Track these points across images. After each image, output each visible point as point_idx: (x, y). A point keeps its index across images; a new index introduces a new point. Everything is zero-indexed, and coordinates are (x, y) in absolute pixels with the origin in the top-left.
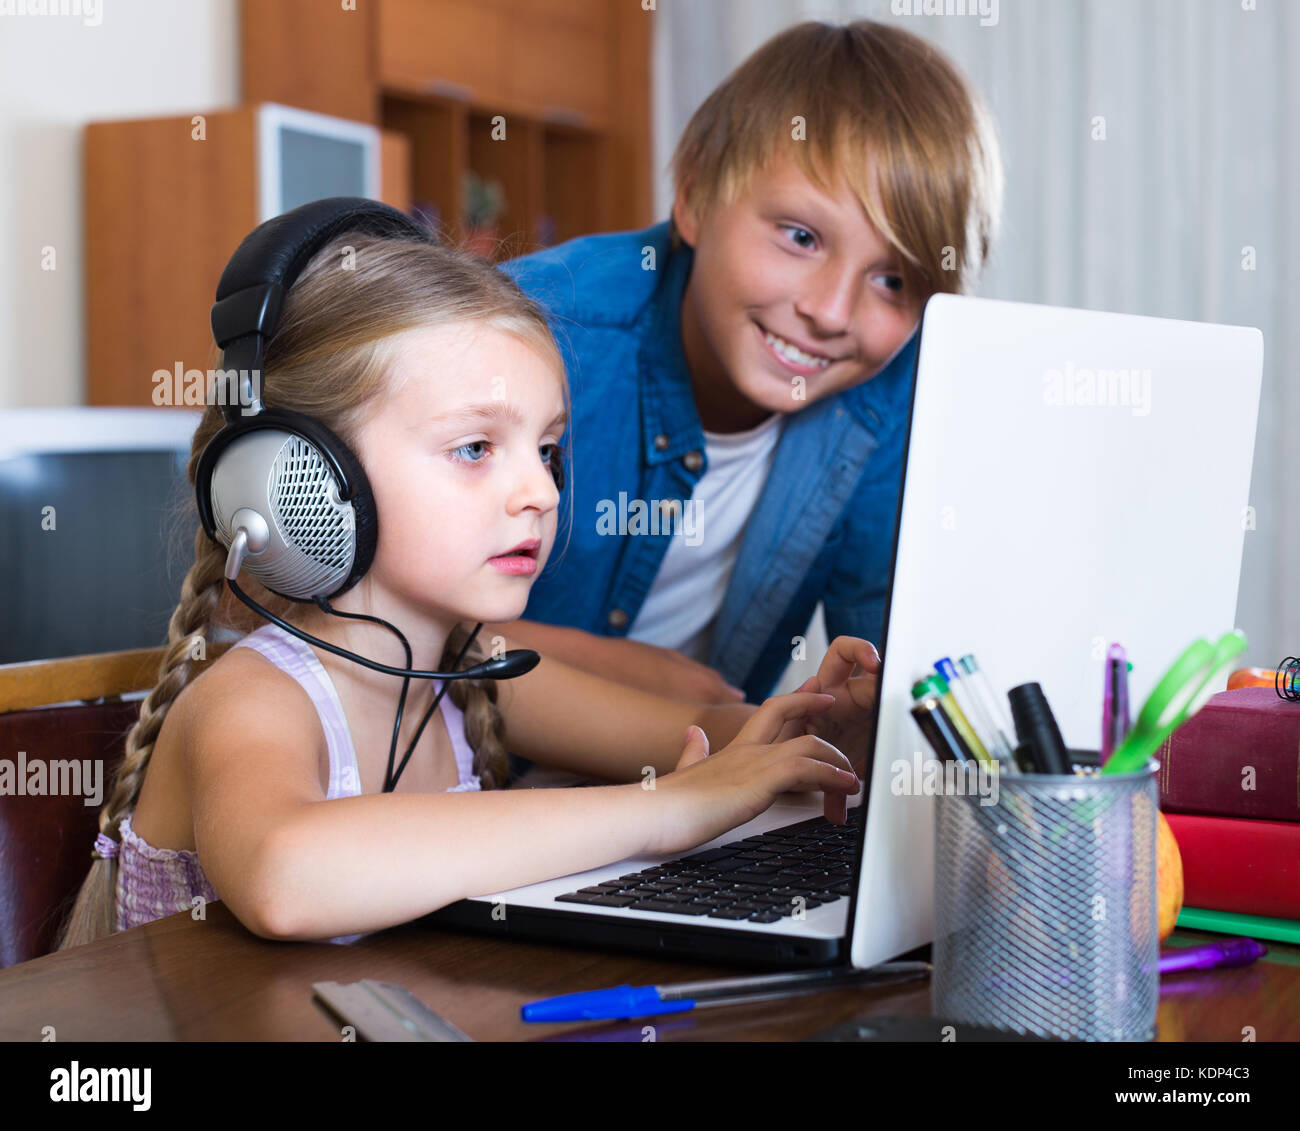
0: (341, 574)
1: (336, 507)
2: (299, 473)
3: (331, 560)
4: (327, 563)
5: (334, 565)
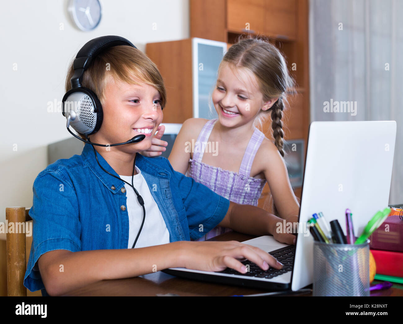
0: (91, 130)
1: (93, 113)
2: (85, 104)
3: (89, 126)
4: (88, 126)
5: (90, 127)
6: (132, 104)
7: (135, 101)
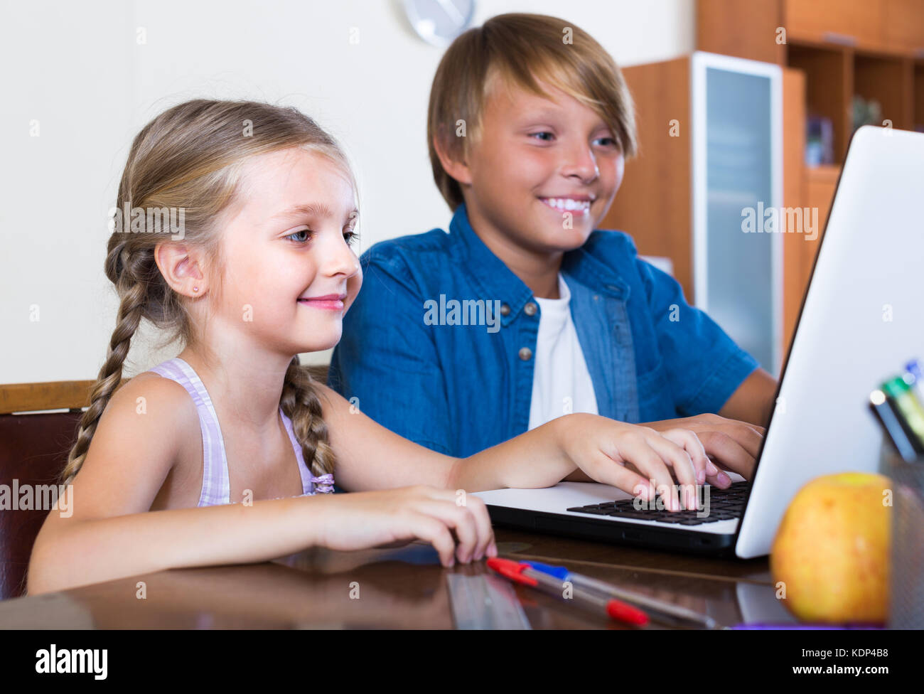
6: (536, 141)
7: (546, 136)
